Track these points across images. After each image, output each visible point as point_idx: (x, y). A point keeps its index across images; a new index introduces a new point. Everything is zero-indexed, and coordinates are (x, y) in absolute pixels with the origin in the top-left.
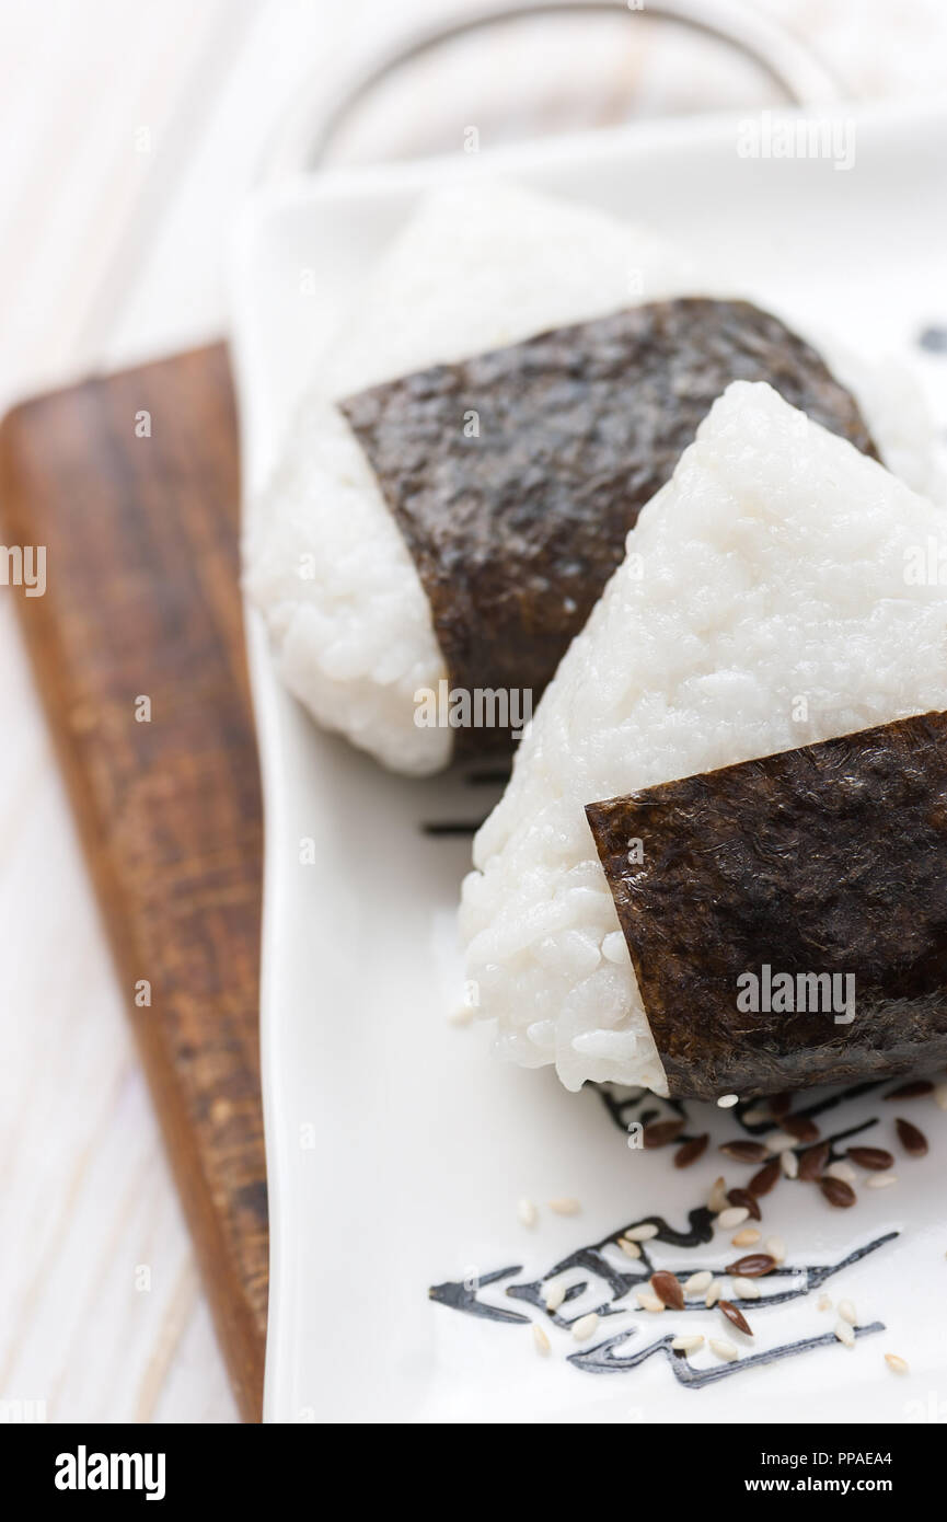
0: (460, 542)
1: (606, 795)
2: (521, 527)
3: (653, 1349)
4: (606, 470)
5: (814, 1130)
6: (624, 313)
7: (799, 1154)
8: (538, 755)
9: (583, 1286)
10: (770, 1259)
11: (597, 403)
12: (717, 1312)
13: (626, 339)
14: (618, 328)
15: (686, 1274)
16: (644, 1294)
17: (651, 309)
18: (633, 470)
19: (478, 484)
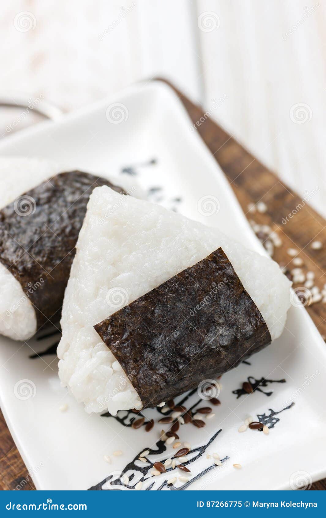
0: (22, 263)
1: (99, 321)
2: (38, 253)
3: (162, 486)
4: (57, 230)
5: (185, 408)
6: (44, 183)
7: (183, 416)
8: (71, 317)
9: (133, 475)
10: (187, 449)
11: (47, 211)
12: (177, 469)
13: (48, 190)
14: (44, 187)
15: (164, 461)
16: (153, 471)
17: (51, 179)
18: (66, 227)
19: (20, 244)
